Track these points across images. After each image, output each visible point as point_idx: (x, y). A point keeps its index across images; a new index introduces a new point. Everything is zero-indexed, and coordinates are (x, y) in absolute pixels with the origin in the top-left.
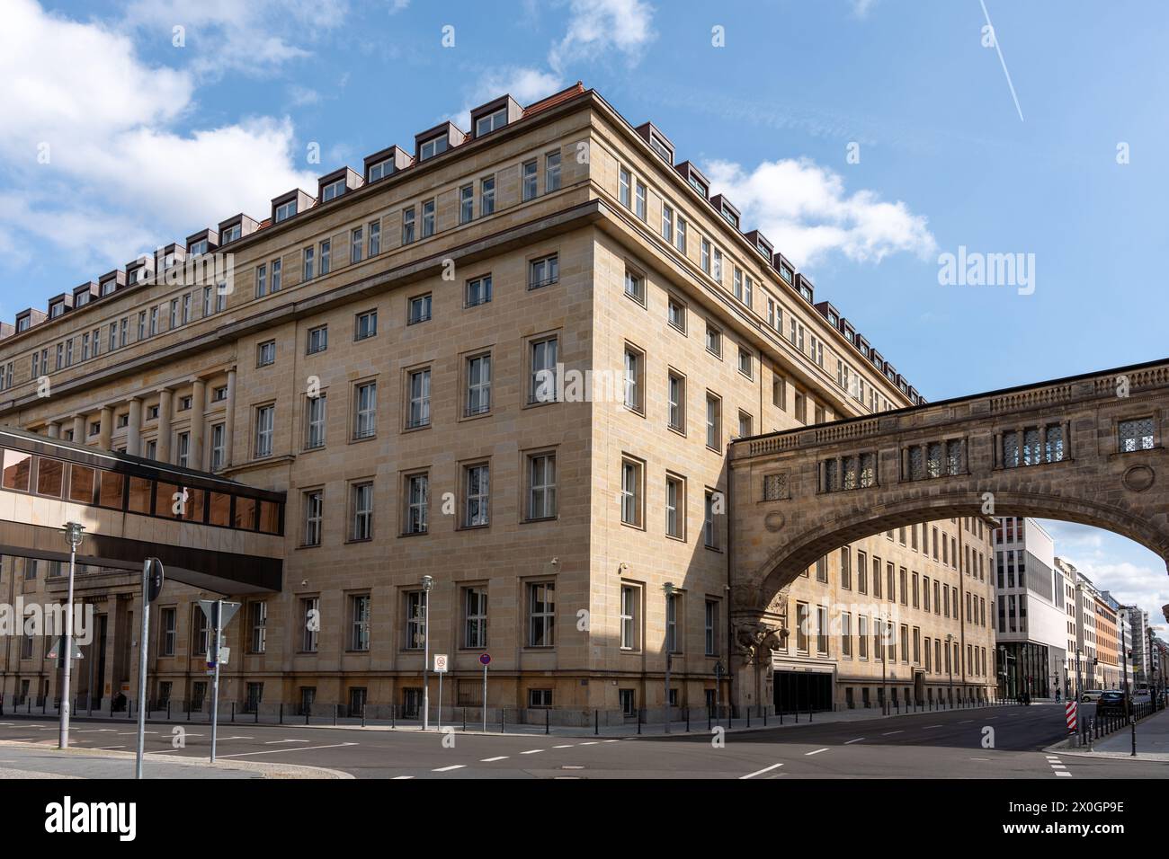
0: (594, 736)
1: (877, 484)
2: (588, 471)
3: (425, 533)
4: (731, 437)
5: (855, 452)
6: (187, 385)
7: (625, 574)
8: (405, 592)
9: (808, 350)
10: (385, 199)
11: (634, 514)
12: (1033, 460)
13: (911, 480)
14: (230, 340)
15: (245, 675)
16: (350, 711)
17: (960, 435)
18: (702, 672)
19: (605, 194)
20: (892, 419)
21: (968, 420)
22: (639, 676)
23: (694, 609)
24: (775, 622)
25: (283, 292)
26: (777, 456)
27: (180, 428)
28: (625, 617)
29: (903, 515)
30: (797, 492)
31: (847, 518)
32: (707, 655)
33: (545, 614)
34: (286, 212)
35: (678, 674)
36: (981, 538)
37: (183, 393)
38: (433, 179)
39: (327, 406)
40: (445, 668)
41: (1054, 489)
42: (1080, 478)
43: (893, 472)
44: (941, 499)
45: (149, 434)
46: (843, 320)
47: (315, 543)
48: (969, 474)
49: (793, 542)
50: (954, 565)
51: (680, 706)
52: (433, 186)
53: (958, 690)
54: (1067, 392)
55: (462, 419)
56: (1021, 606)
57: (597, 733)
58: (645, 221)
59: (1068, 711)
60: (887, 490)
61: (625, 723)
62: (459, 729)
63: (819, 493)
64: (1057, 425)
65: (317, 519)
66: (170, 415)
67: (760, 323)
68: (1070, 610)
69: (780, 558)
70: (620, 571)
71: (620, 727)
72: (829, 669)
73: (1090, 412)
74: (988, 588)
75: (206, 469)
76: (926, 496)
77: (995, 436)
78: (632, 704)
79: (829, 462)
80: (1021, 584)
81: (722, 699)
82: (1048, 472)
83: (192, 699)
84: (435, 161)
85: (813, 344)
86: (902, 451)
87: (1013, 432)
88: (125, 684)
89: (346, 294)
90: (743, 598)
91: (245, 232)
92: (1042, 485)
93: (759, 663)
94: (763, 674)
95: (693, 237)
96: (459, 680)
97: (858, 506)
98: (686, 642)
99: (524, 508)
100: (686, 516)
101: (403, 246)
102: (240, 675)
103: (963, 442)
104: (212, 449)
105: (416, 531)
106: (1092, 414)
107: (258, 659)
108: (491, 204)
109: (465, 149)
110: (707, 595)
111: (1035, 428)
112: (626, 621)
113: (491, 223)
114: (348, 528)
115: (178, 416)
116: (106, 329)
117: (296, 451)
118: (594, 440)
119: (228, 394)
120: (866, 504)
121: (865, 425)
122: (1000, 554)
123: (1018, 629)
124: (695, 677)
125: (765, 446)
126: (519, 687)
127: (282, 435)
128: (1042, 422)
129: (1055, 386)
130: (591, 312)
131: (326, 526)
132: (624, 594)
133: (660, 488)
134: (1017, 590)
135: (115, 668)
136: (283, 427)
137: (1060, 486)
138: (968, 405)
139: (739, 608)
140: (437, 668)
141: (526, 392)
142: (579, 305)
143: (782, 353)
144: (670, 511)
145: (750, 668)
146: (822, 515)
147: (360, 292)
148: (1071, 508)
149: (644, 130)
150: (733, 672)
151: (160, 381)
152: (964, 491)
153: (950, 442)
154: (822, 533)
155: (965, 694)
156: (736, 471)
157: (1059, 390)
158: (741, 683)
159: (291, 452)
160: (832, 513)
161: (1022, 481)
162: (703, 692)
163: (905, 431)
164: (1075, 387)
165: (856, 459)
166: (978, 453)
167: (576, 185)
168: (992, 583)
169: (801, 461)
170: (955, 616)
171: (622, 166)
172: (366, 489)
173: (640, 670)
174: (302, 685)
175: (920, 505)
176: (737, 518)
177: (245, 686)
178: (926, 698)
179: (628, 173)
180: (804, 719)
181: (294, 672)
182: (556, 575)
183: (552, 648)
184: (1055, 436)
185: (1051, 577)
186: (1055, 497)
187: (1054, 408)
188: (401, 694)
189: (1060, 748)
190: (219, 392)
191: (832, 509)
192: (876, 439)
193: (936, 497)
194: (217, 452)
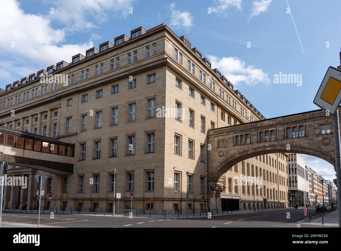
0: (164, 218)
1: (251, 143)
2: (164, 138)
3: (116, 156)
4: (208, 129)
5: (244, 133)
6: (46, 112)
7: (175, 169)
8: (110, 174)
9: (232, 104)
10: (105, 57)
11: (178, 151)
12: (296, 136)
13: (260, 142)
14: (59, 98)
15: (62, 199)
16: (93, 210)
17: (274, 129)
18: (200, 199)
19: (170, 56)
20: (255, 124)
21: (277, 124)
22: (180, 200)
23: (197, 180)
24: (221, 184)
25: (75, 84)
26: (222, 135)
27: (44, 124)
28: (175, 182)
29: (258, 152)
30: (227, 145)
31: (242, 153)
32: (201, 194)
33: (151, 181)
34: (76, 60)
35: (192, 199)
36: (284, 160)
37: (45, 114)
38: (119, 51)
39: (87, 118)
40: (120, 197)
41: (301, 145)
42: (309, 142)
43: (255, 139)
44: (269, 147)
45: (35, 126)
46: (242, 95)
47: (83, 160)
48: (277, 140)
49: (226, 160)
50: (276, 168)
51: (193, 209)
52: (119, 53)
53: (277, 204)
54: (305, 117)
55: (127, 122)
56: (296, 180)
57: (165, 217)
58: (182, 65)
59: (304, 211)
60: (253, 145)
61: (175, 214)
62: (124, 216)
63: (234, 146)
64: (302, 126)
65: (84, 152)
66: (41, 121)
67: (217, 96)
68: (310, 181)
69: (222, 165)
70: (174, 168)
71: (174, 215)
72: (238, 198)
73: (311, 122)
74: (286, 174)
75: (52, 137)
76: (265, 147)
77: (284, 129)
78: (178, 208)
79: (237, 136)
80: (295, 173)
81: (205, 207)
82: (300, 140)
83: (46, 206)
84: (120, 46)
85: (233, 102)
86: (258, 133)
87: (290, 128)
88: (26, 202)
89: (93, 85)
90: (212, 177)
91: (64, 66)
92: (298, 144)
93: (217, 196)
94: (218, 199)
95: (197, 70)
96: (126, 201)
97: (245, 149)
98: (194, 189)
99: (145, 149)
100: (194, 152)
101: (110, 71)
102: (61, 199)
103: (275, 131)
104: (53, 131)
105: (114, 156)
106: (312, 123)
107: (66, 194)
108: (136, 58)
109: (128, 42)
110: (201, 176)
111: (296, 127)
112: (176, 183)
113: (136, 64)
114: (93, 155)
115: (43, 121)
116: (22, 95)
117: (78, 132)
118: (166, 129)
119: (58, 114)
120: (247, 149)
121: (247, 126)
122: (289, 165)
123: (295, 186)
124: (197, 200)
125: (218, 132)
126: (143, 203)
127: (74, 127)
128: (298, 125)
129: (301, 115)
130: (165, 91)
131: (86, 154)
132: (175, 175)
133: (186, 144)
134: (294, 175)
135: (24, 197)
136: (74, 124)
137: (303, 144)
138: (277, 120)
139: (211, 180)
140: (117, 197)
141: (146, 114)
142: (162, 89)
143: (224, 104)
144: (190, 151)
145: (214, 197)
146: (235, 152)
147: (97, 84)
148: (306, 150)
149: (182, 38)
150: (209, 199)
151: (38, 110)
152: (275, 145)
153: (271, 131)
154: (235, 157)
155: (279, 205)
156: (210, 139)
157: (303, 116)
158: (211, 202)
159: (77, 132)
160: (237, 151)
161: (292, 142)
162: (199, 205)
163: (259, 127)
164: (307, 115)
165: (245, 136)
166: (280, 134)
167: (161, 53)
168: (287, 173)
169: (229, 136)
170: (276, 182)
171: (175, 48)
172: (99, 143)
173: (180, 198)
174: (79, 202)
175: (263, 149)
176: (210, 153)
177: (62, 202)
178: (267, 207)
179: (177, 50)
180: (230, 213)
181: (77, 198)
182: (154, 169)
183: (153, 191)
184: (302, 129)
185: (304, 172)
186: (302, 147)
187: (301, 121)
188: (108, 205)
189: (302, 222)
190: (56, 113)
191: (238, 150)
192: (250, 130)
193: (267, 147)
194: (55, 132)
